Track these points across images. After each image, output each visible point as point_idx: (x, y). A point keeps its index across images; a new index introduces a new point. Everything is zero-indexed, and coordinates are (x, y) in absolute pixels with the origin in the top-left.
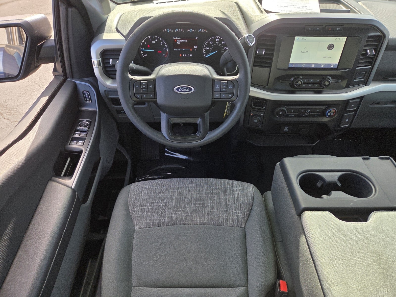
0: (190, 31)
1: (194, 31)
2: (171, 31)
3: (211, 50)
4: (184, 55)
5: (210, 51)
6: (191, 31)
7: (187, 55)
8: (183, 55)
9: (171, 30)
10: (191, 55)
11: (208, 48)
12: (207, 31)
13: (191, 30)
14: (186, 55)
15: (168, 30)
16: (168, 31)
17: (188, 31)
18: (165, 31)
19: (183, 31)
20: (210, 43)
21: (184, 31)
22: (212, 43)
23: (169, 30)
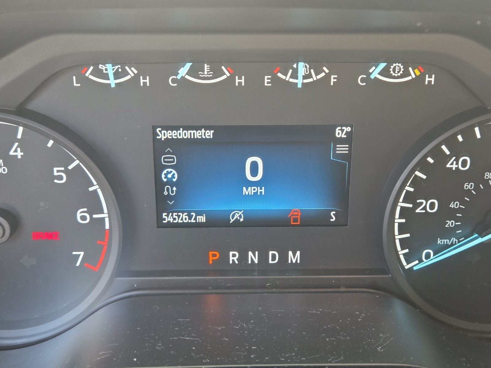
0: (295, 75)
1: (328, 76)
2: (136, 78)
3: (457, 219)
4: (243, 257)
5: (450, 223)
6: (299, 82)
7: (263, 258)
8: (234, 257)
9: (132, 72)
10: (294, 257)
11: (432, 206)
12: (430, 79)
13: (302, 68)
14: (253, 257)
15: (109, 69)
16: (113, 82)
17: (275, 80)
18: (83, 80)
19: (231, 79)
20: (452, 165)
21: (241, 81)
22: (464, 163)
23: (117, 75)
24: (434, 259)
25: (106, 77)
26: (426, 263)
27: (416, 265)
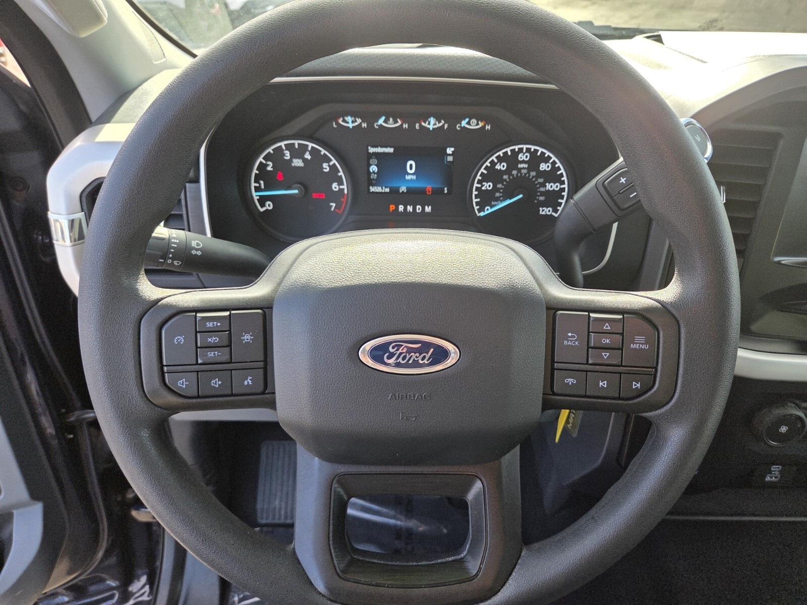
24: (491, 210)
25: (348, 123)
26: (486, 212)
27: (482, 214)
